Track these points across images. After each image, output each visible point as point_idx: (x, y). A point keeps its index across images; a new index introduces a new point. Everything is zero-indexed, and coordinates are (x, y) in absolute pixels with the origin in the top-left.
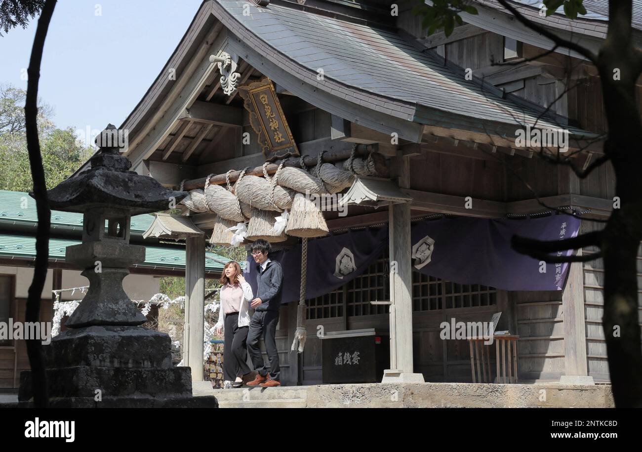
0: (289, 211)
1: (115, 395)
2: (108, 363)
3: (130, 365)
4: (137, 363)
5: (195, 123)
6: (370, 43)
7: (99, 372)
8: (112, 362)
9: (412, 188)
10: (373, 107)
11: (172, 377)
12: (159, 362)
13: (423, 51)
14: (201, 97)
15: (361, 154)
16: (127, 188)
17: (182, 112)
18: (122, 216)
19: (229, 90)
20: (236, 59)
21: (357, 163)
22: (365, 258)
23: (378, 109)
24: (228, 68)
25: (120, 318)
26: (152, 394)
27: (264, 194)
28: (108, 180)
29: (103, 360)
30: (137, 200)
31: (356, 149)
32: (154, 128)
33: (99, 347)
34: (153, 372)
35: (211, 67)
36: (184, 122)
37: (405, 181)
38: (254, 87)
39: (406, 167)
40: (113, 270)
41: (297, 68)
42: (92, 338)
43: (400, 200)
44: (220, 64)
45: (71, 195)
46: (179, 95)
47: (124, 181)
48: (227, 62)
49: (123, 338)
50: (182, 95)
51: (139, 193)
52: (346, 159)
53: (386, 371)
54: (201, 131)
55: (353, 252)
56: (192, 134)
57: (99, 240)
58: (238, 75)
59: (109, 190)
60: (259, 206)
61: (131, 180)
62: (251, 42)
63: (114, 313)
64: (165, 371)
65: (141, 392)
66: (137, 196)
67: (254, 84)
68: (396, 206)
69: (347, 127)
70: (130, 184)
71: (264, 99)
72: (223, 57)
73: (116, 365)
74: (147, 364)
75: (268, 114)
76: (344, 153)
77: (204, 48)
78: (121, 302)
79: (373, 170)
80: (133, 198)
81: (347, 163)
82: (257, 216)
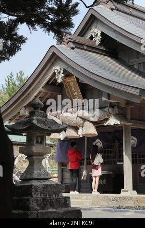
0: (82, 127)
1: (43, 210)
2: (39, 196)
3: (47, 197)
4: (50, 195)
5: (44, 92)
6: (111, 63)
7: (37, 200)
8: (41, 195)
9: (131, 119)
10: (121, 89)
11: (63, 201)
12: (58, 195)
13: (129, 66)
14: (47, 83)
15: (112, 106)
16: (45, 124)
17: (40, 89)
18: (42, 135)
19: (59, 81)
20: (63, 69)
21: (111, 109)
22: (106, 143)
23: (123, 90)
24: (59, 72)
25: (42, 177)
26: (56, 209)
27: (72, 120)
28: (39, 121)
29: (38, 195)
30: (49, 129)
31: (110, 104)
32: (29, 94)
33: (36, 189)
34: (56, 199)
35: (52, 72)
36: (40, 92)
37: (129, 116)
38: (68, 80)
39: (129, 111)
40: (39, 157)
41: (89, 73)
42: (33, 185)
43: (127, 124)
44: (56, 71)
45: (22, 127)
46: (39, 82)
47: (44, 121)
48: (59, 70)
49: (45, 185)
50: (40, 82)
51: (50, 126)
52: (106, 107)
53: (122, 190)
54: (45, 95)
55: (101, 141)
56: (42, 96)
57: (33, 145)
58: (63, 75)
59: (39, 125)
60: (71, 125)
61: (46, 121)
62: (70, 63)
63: (40, 175)
64: (60, 199)
65: (52, 208)
66: (49, 127)
67: (68, 78)
68: (125, 126)
69: (109, 96)
70: (46, 123)
71: (72, 84)
72: (57, 68)
73: (42, 197)
74: (54, 196)
75: (73, 89)
76: (105, 105)
77: (50, 64)
78: (42, 170)
79: (117, 112)
80: (47, 128)
81: (107, 109)
82: (70, 128)
